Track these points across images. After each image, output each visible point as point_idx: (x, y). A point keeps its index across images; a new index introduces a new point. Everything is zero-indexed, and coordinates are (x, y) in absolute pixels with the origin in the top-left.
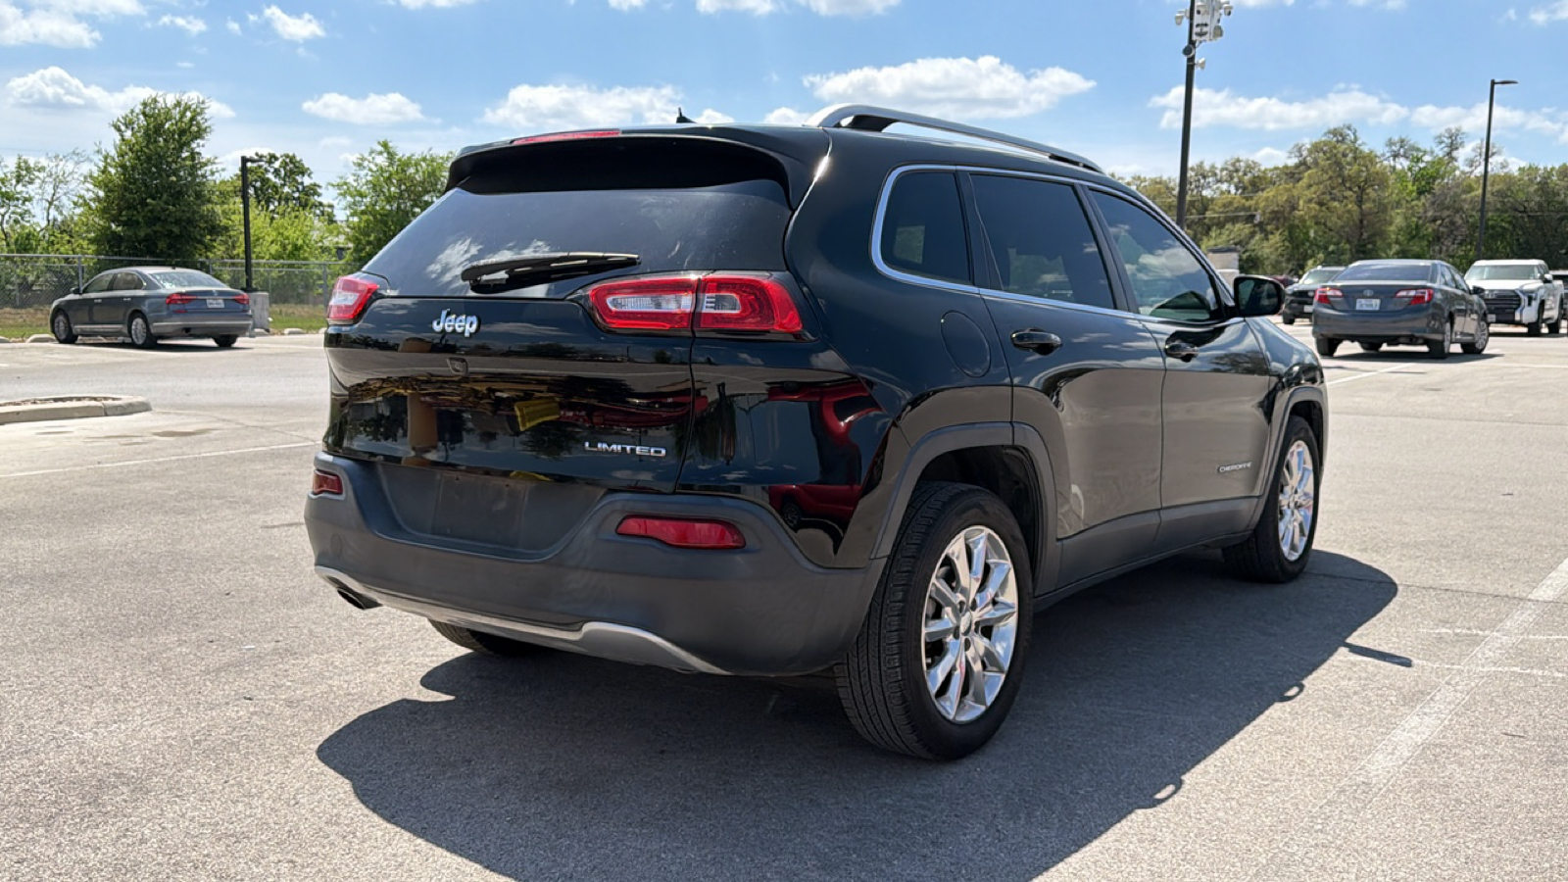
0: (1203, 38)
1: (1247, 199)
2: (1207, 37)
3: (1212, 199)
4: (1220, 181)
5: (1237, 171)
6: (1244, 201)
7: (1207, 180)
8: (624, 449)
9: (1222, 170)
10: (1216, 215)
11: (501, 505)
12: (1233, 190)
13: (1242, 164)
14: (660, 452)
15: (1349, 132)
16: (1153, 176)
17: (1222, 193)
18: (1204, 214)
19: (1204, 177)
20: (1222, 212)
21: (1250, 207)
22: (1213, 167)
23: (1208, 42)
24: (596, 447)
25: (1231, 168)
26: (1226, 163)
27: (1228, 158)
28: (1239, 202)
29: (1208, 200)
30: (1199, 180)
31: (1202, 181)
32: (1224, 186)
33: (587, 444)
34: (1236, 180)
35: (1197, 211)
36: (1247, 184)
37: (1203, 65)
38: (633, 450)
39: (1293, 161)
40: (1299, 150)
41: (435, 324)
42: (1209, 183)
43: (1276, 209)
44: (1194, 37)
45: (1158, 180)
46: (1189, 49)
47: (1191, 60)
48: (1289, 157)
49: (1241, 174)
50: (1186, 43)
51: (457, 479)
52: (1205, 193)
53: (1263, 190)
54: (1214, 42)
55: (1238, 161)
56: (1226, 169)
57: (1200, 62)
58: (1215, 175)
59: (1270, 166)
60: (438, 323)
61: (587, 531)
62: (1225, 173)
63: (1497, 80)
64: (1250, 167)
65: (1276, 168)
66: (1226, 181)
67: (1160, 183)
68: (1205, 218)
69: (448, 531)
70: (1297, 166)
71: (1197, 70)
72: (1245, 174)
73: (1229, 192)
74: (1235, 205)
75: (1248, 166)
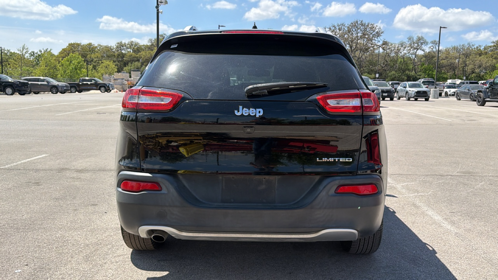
0: (162, 4)
1: (137, 54)
2: (163, 4)
3: (125, 54)
4: (128, 48)
5: (132, 45)
6: (135, 55)
7: (123, 47)
8: (335, 160)
9: (128, 44)
10: (127, 59)
11: (263, 187)
12: (132, 51)
13: (134, 43)
14: (348, 160)
15: (165, 36)
16: (105, 45)
17: (128, 52)
18: (123, 58)
19: (122, 46)
20: (129, 58)
21: (138, 57)
22: (125, 43)
23: (163, 5)
24: (322, 160)
25: (130, 44)
26: (129, 42)
27: (130, 41)
28: (134, 55)
29: (124, 54)
30: (121, 47)
31: (122, 48)
32: (129, 50)
33: (318, 159)
34: (132, 48)
35: (121, 57)
36: (136, 50)
37: (162, 12)
38: (339, 160)
39: (149, 44)
40: (151, 40)
41: (236, 112)
42: (124, 48)
43: (147, 58)
44: (159, 3)
45: (107, 46)
46: (157, 7)
47: (158, 10)
48: (148, 43)
49: (134, 46)
50: (156, 5)
51: (233, 178)
52: (123, 52)
53: (140, 52)
54: (165, 5)
55: (132, 42)
56: (129, 44)
57: (161, 11)
58: (126, 46)
59: (142, 44)
60: (238, 111)
61: (324, 193)
62: (128, 45)
63: (220, 25)
64: (136, 45)
65: (144, 45)
66: (129, 48)
67: (108, 47)
68: (123, 60)
69: (232, 201)
70: (151, 46)
71: (160, 14)
72: (135, 46)
73: (131, 52)
74: (133, 56)
75: (136, 44)
